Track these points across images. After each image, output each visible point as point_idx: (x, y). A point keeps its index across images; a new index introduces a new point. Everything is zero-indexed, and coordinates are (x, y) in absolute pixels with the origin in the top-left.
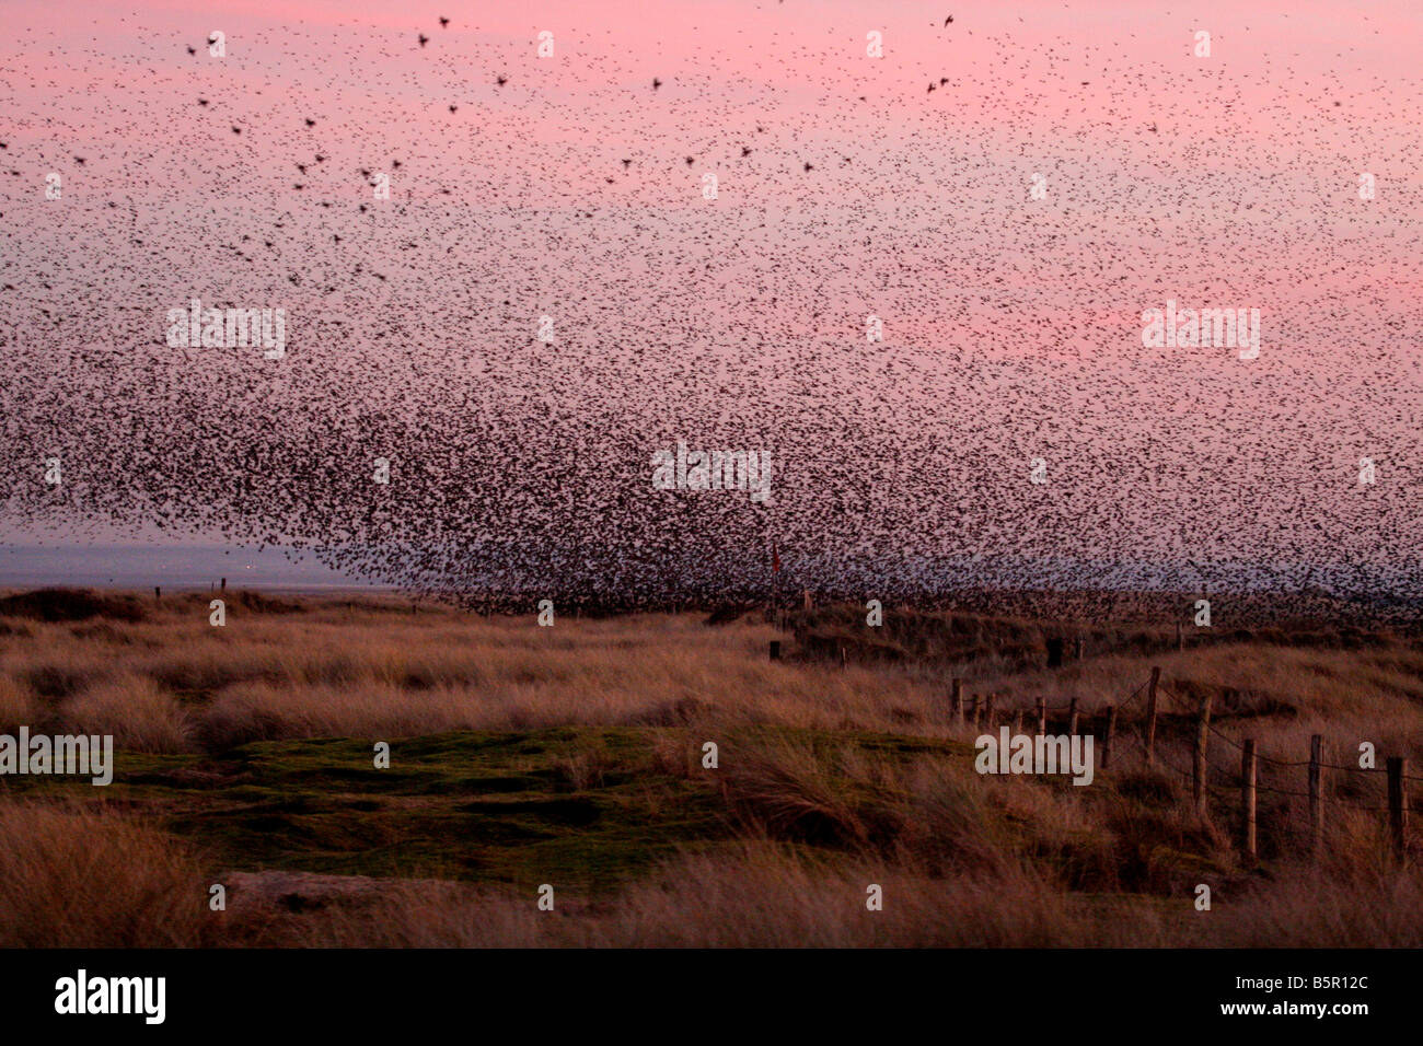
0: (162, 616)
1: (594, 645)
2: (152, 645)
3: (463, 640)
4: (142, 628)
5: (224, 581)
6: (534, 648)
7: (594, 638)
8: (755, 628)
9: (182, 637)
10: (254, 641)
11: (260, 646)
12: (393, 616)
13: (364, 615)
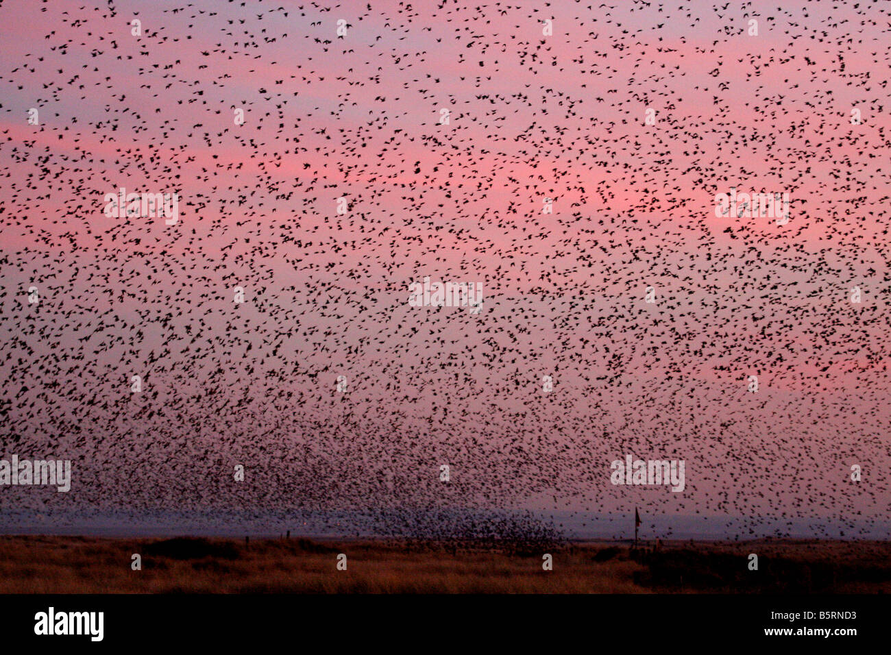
0: (250, 555)
1: (522, 574)
2: (243, 573)
3: (440, 570)
4: (237, 563)
5: (288, 532)
6: (483, 576)
7: (521, 569)
8: (624, 563)
9: (262, 568)
10: (307, 571)
11: (311, 574)
12: (395, 555)
13: (376, 554)
